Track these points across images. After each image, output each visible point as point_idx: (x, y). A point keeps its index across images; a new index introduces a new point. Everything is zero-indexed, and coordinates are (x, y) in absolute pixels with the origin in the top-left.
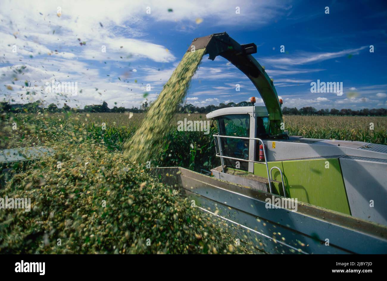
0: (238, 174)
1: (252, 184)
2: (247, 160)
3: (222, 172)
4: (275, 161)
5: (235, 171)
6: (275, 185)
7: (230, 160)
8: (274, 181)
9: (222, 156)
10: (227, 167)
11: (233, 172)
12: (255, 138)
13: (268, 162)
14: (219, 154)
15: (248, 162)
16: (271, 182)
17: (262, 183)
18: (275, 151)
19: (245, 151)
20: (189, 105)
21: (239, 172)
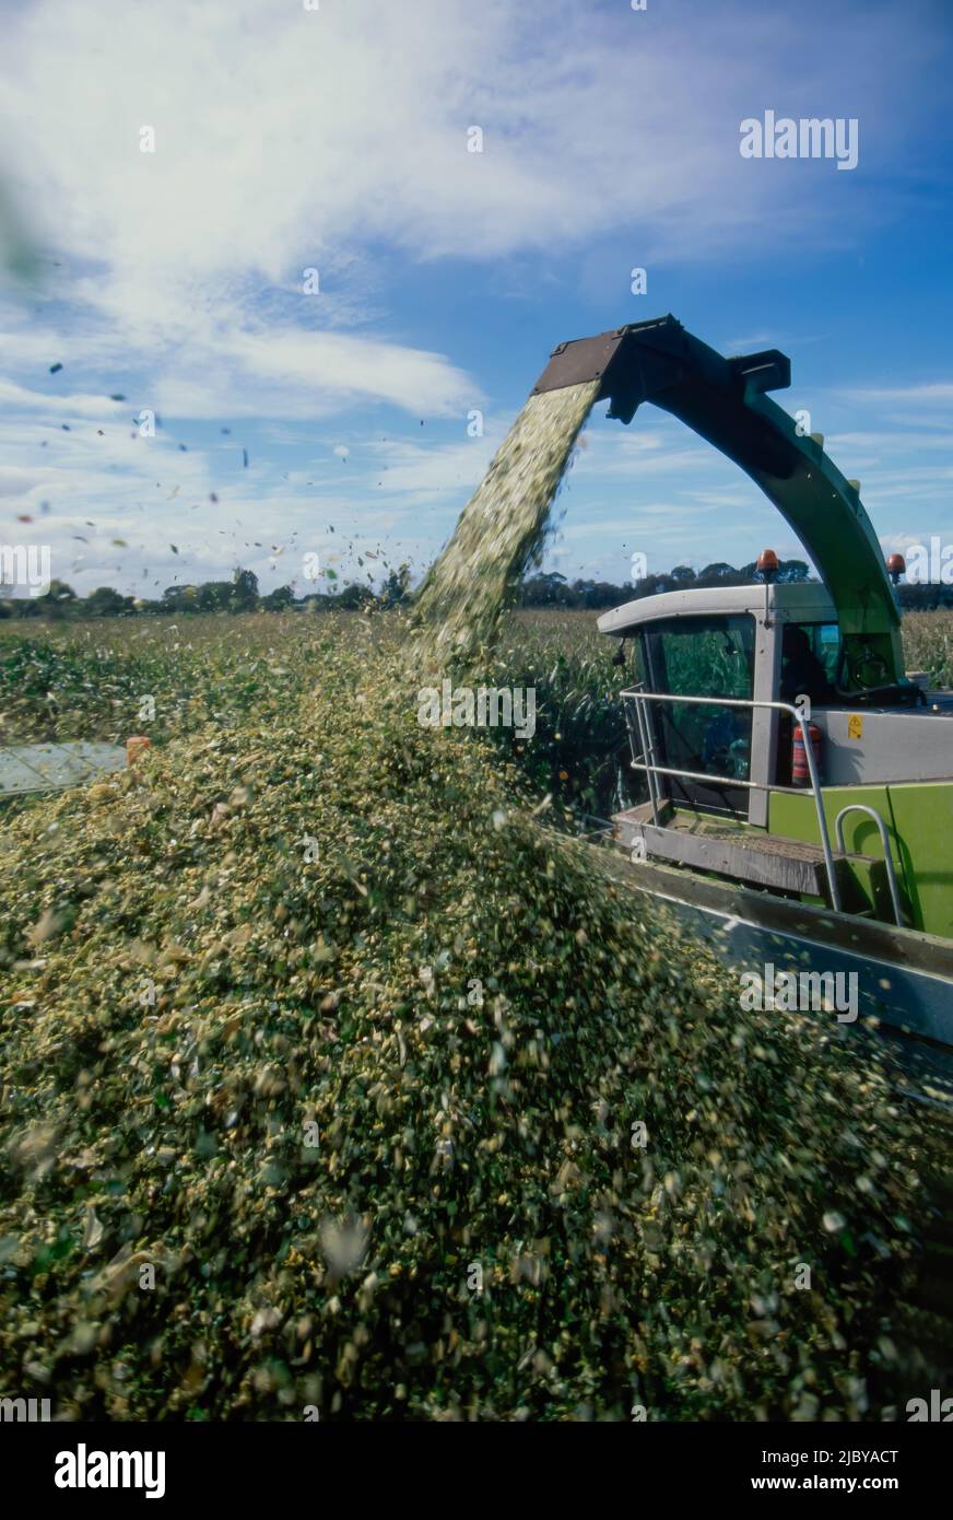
0: (708, 831)
1: (756, 867)
2: (744, 783)
3: (651, 822)
4: (860, 784)
5: (700, 819)
6: (855, 870)
7: (686, 783)
8: (850, 855)
9: (654, 768)
10: (671, 805)
11: (691, 823)
12: (774, 700)
13: (822, 790)
14: (641, 762)
15: (747, 789)
16: (836, 858)
17: (799, 861)
18: (860, 748)
19: (739, 750)
20: (551, 576)
21: (716, 822)
